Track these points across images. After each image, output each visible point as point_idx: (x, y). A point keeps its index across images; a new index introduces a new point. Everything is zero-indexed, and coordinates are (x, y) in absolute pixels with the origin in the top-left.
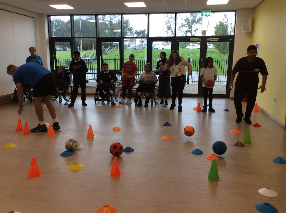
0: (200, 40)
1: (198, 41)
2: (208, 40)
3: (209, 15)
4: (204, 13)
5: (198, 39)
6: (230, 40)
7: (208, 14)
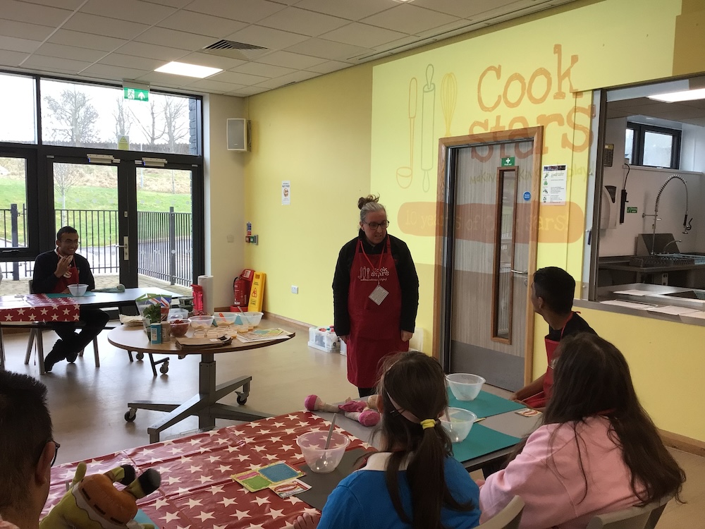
0: (118, 161)
1: (112, 164)
2: (137, 162)
3: (146, 99)
4: (131, 92)
5: (111, 157)
6: (193, 166)
7: (141, 95)
